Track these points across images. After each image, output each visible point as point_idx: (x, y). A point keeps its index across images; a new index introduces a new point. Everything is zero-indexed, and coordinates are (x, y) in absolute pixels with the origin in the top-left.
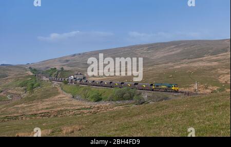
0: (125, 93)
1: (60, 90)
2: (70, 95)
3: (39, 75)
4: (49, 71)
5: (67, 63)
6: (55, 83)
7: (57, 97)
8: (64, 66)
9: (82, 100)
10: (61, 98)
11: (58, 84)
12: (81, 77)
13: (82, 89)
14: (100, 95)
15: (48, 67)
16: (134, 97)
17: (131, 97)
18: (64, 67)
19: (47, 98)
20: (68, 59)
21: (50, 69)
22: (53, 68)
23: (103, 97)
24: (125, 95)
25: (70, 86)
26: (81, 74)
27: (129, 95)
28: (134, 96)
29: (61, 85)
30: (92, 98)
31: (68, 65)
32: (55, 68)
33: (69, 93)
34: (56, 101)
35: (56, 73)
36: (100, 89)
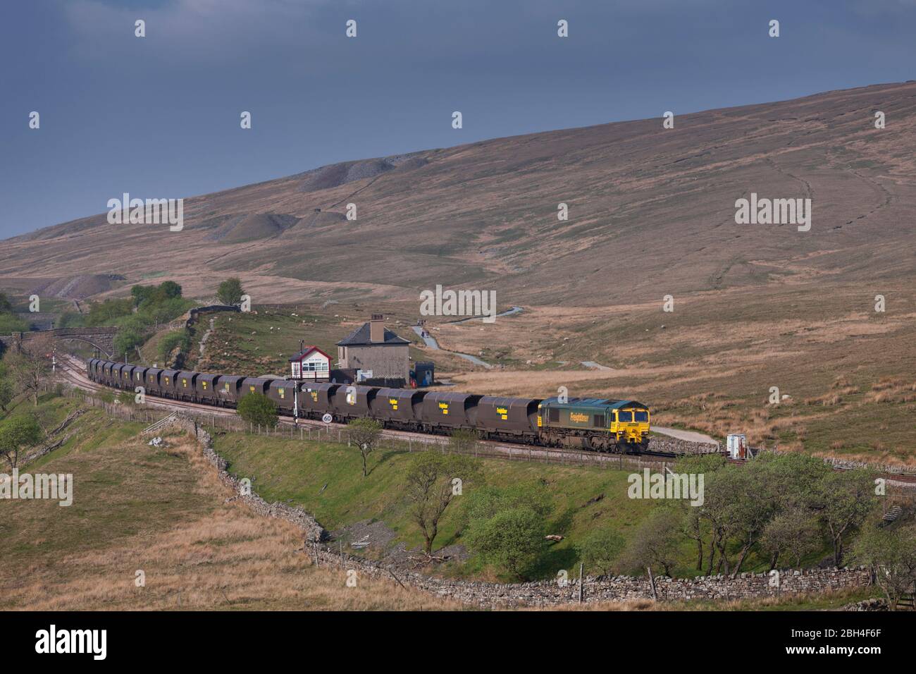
0: (775, 509)
1: (211, 479)
2: (297, 522)
3: (35, 342)
4: (118, 309)
5: (276, 243)
6: (174, 413)
7: (184, 536)
8: (241, 264)
9: (399, 565)
10: (219, 542)
11: (198, 422)
12: (397, 363)
13: (406, 465)
14: (563, 525)
15: (106, 281)
16: (859, 546)
17: (828, 544)
18: (243, 276)
19: (103, 546)
20: (276, 208)
21: (123, 291)
22: (158, 281)
23: (581, 538)
24: (777, 524)
25: (294, 446)
26: (390, 339)
27: (812, 522)
28: (853, 529)
29: (218, 433)
30: (491, 545)
31: (285, 263)
32: (173, 290)
33: (289, 499)
34: (180, 566)
35: (175, 329)
36: (562, 473)
